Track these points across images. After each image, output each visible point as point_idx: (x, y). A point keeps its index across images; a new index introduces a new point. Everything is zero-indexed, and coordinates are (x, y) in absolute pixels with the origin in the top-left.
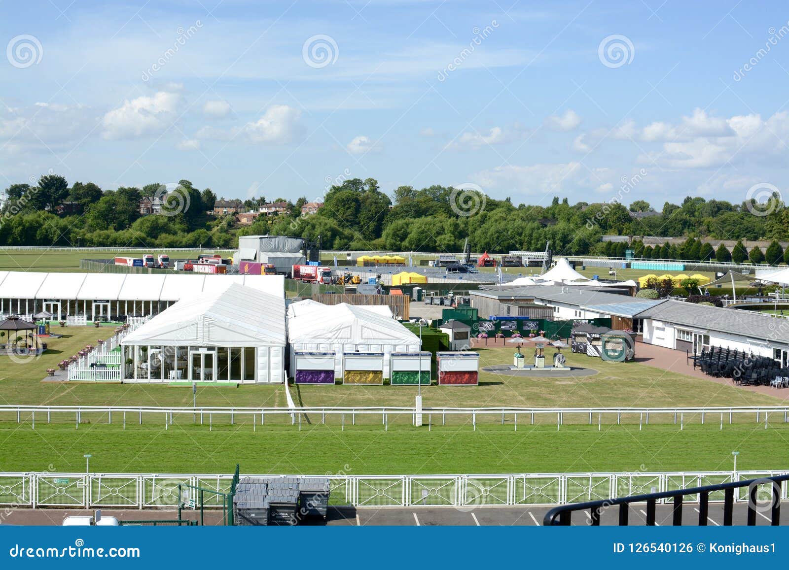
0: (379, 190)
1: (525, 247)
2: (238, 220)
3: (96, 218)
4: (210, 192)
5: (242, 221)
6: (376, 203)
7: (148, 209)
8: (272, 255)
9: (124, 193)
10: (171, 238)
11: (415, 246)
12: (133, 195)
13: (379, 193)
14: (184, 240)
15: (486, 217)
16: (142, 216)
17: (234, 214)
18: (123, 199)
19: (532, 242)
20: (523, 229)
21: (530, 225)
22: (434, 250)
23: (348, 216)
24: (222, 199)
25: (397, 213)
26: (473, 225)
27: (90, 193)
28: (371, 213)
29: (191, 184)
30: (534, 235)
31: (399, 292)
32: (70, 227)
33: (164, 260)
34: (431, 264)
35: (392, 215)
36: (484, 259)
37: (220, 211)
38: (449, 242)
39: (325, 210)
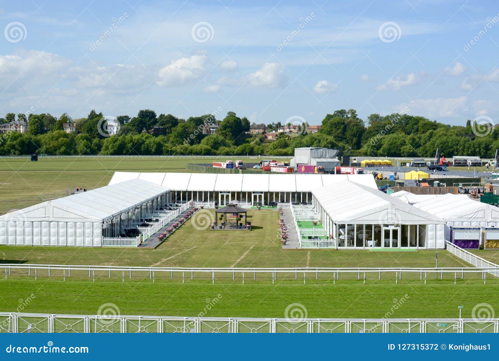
0: (357, 117)
1: (460, 153)
2: (266, 137)
3: (176, 137)
4: (246, 119)
5: (269, 138)
6: (356, 125)
7: (207, 130)
8: (319, 160)
9: (193, 121)
10: (227, 149)
11: (387, 153)
12: (198, 121)
13: (358, 119)
14: (236, 151)
15: (433, 134)
16: (205, 136)
17: (264, 133)
18: (193, 124)
19: (465, 150)
20: (459, 141)
21: (463, 139)
22: (399, 155)
23: (338, 134)
24: (254, 124)
25: (371, 132)
26: (424, 139)
27: (171, 121)
28: (353, 132)
29: (235, 114)
30: (466, 145)
31: (427, 184)
32: (162, 143)
33: (240, 164)
34: (408, 165)
35: (368, 133)
36: (443, 162)
37: (254, 132)
38: (410, 151)
39: (323, 130)
